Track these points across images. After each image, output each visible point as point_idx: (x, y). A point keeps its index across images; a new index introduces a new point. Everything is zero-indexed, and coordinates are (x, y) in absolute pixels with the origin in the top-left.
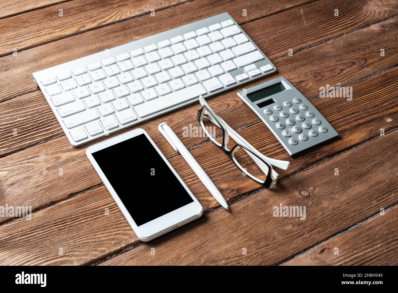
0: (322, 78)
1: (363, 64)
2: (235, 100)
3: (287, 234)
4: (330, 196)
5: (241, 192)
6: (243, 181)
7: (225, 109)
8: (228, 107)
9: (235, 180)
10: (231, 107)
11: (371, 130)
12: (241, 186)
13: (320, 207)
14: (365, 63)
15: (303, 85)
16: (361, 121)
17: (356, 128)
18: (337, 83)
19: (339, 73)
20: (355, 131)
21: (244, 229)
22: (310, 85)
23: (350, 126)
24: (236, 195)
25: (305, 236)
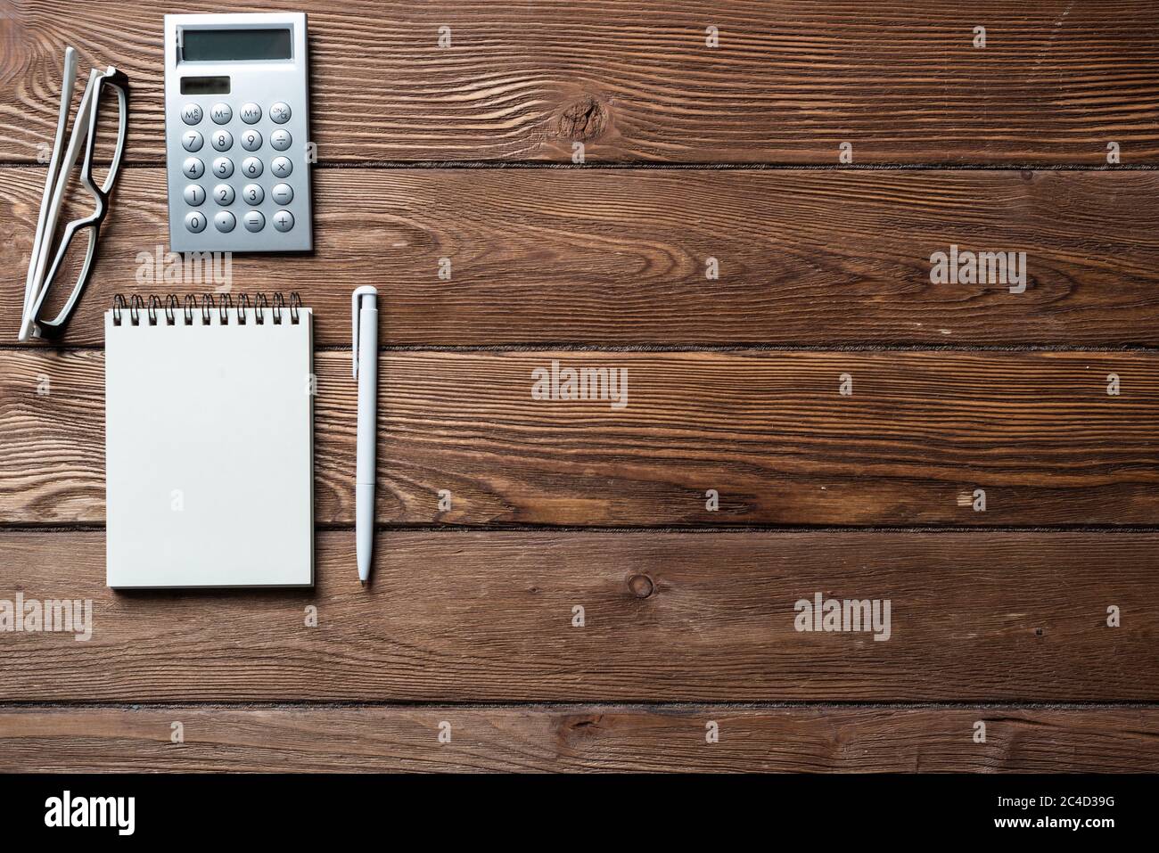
0: (923, 291)
1: (1056, 301)
2: (671, 257)
3: (544, 655)
4: (685, 620)
5: (521, 518)
6: (545, 491)
7: (633, 275)
8: (643, 271)
9: (531, 479)
10: (651, 272)
11: (902, 507)
12: (531, 502)
13: (647, 632)
14: (1065, 298)
15: (861, 292)
16: (902, 470)
17: (877, 481)
18: (944, 327)
19: (973, 299)
20: (866, 489)
21: (473, 602)
22: (877, 300)
23: (865, 472)
24: (509, 518)
25: (574, 676)
